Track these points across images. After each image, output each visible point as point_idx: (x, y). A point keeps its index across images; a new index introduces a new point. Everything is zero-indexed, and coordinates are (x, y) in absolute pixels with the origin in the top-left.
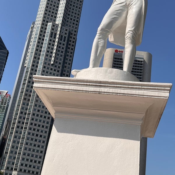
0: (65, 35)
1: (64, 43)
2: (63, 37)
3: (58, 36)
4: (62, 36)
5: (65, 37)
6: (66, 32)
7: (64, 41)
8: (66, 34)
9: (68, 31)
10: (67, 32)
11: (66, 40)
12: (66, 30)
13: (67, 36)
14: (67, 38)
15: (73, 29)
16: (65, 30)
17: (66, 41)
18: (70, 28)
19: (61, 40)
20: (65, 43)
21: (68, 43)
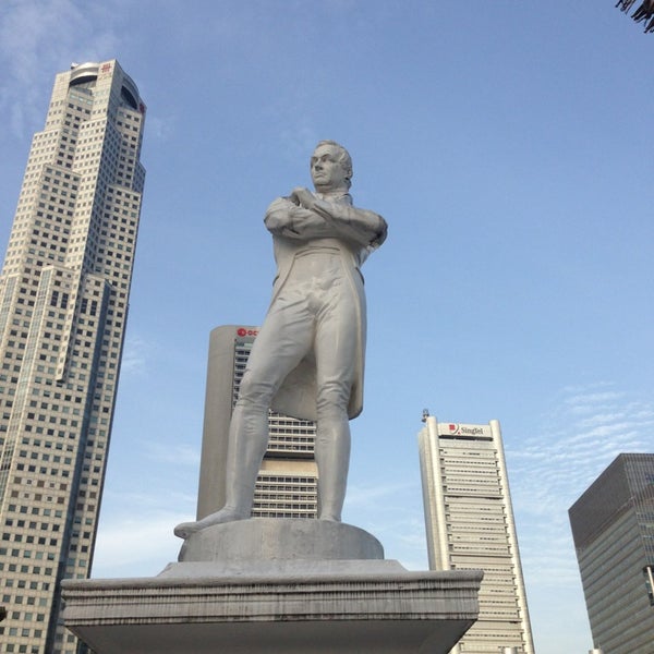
0: (95, 298)
1: (92, 318)
2: (90, 303)
3: (72, 302)
4: (85, 301)
5: (95, 303)
6: (97, 288)
7: (93, 313)
8: (96, 293)
9: (102, 285)
10: (101, 289)
11: (98, 310)
12: (98, 284)
13: (99, 299)
14: (99, 305)
15: (115, 279)
16: (93, 282)
17: (98, 315)
18: (107, 276)
19: (84, 311)
20: (96, 319)
21: (102, 318)
